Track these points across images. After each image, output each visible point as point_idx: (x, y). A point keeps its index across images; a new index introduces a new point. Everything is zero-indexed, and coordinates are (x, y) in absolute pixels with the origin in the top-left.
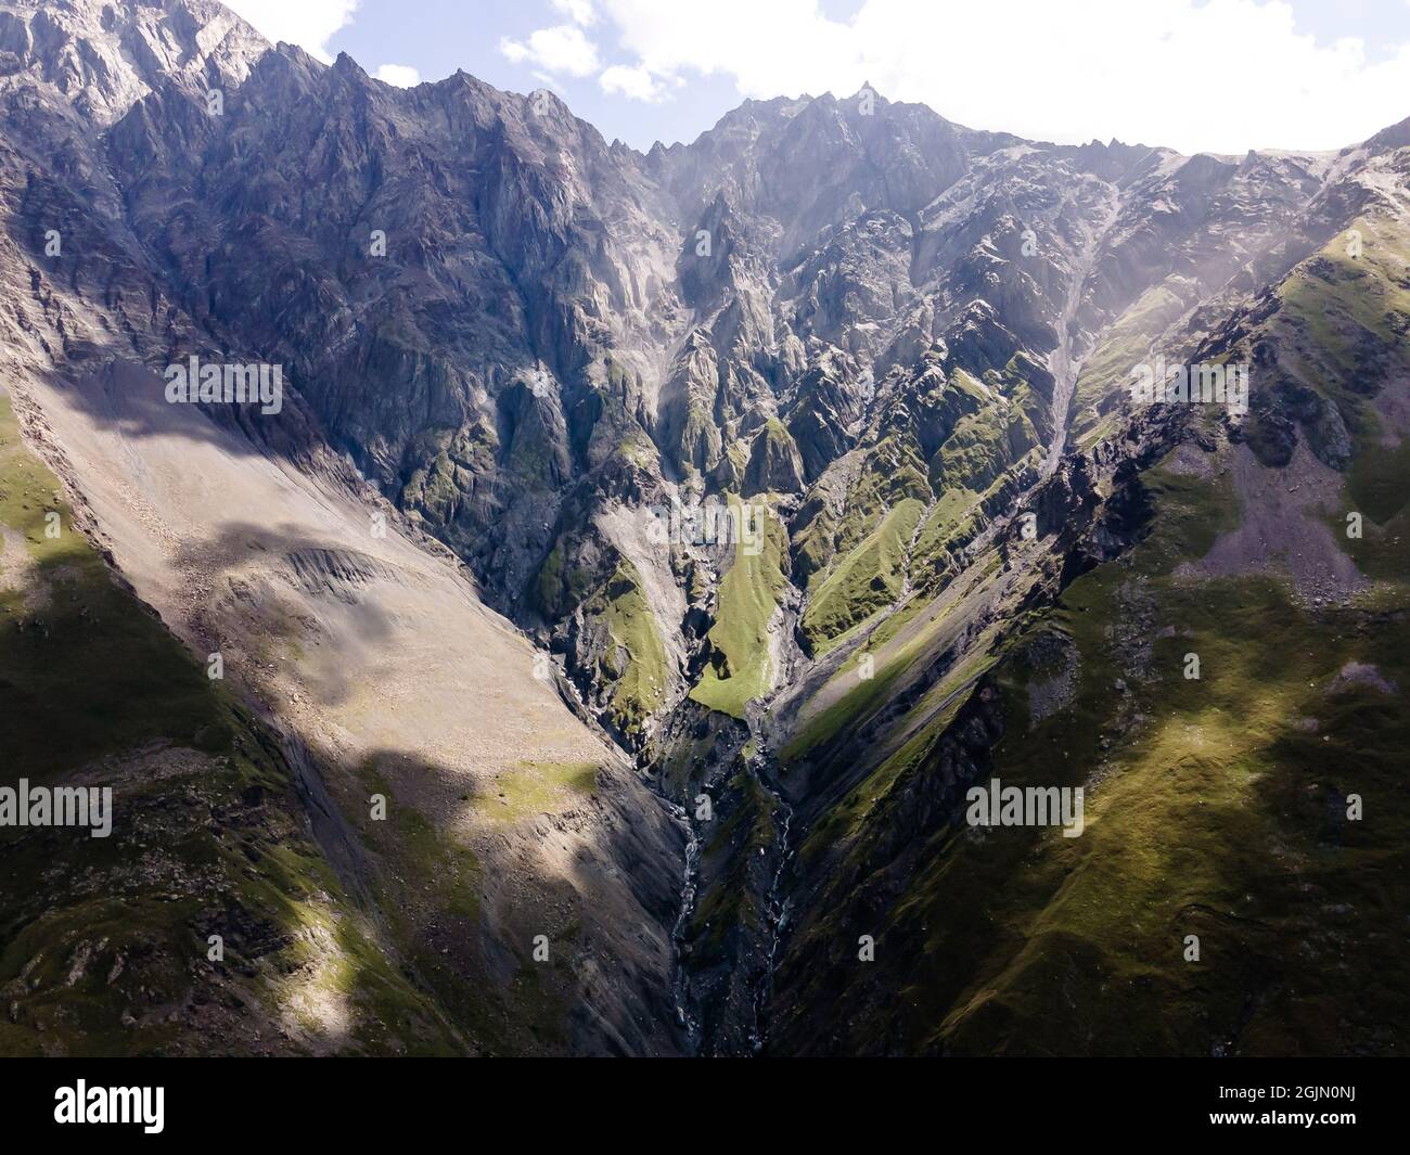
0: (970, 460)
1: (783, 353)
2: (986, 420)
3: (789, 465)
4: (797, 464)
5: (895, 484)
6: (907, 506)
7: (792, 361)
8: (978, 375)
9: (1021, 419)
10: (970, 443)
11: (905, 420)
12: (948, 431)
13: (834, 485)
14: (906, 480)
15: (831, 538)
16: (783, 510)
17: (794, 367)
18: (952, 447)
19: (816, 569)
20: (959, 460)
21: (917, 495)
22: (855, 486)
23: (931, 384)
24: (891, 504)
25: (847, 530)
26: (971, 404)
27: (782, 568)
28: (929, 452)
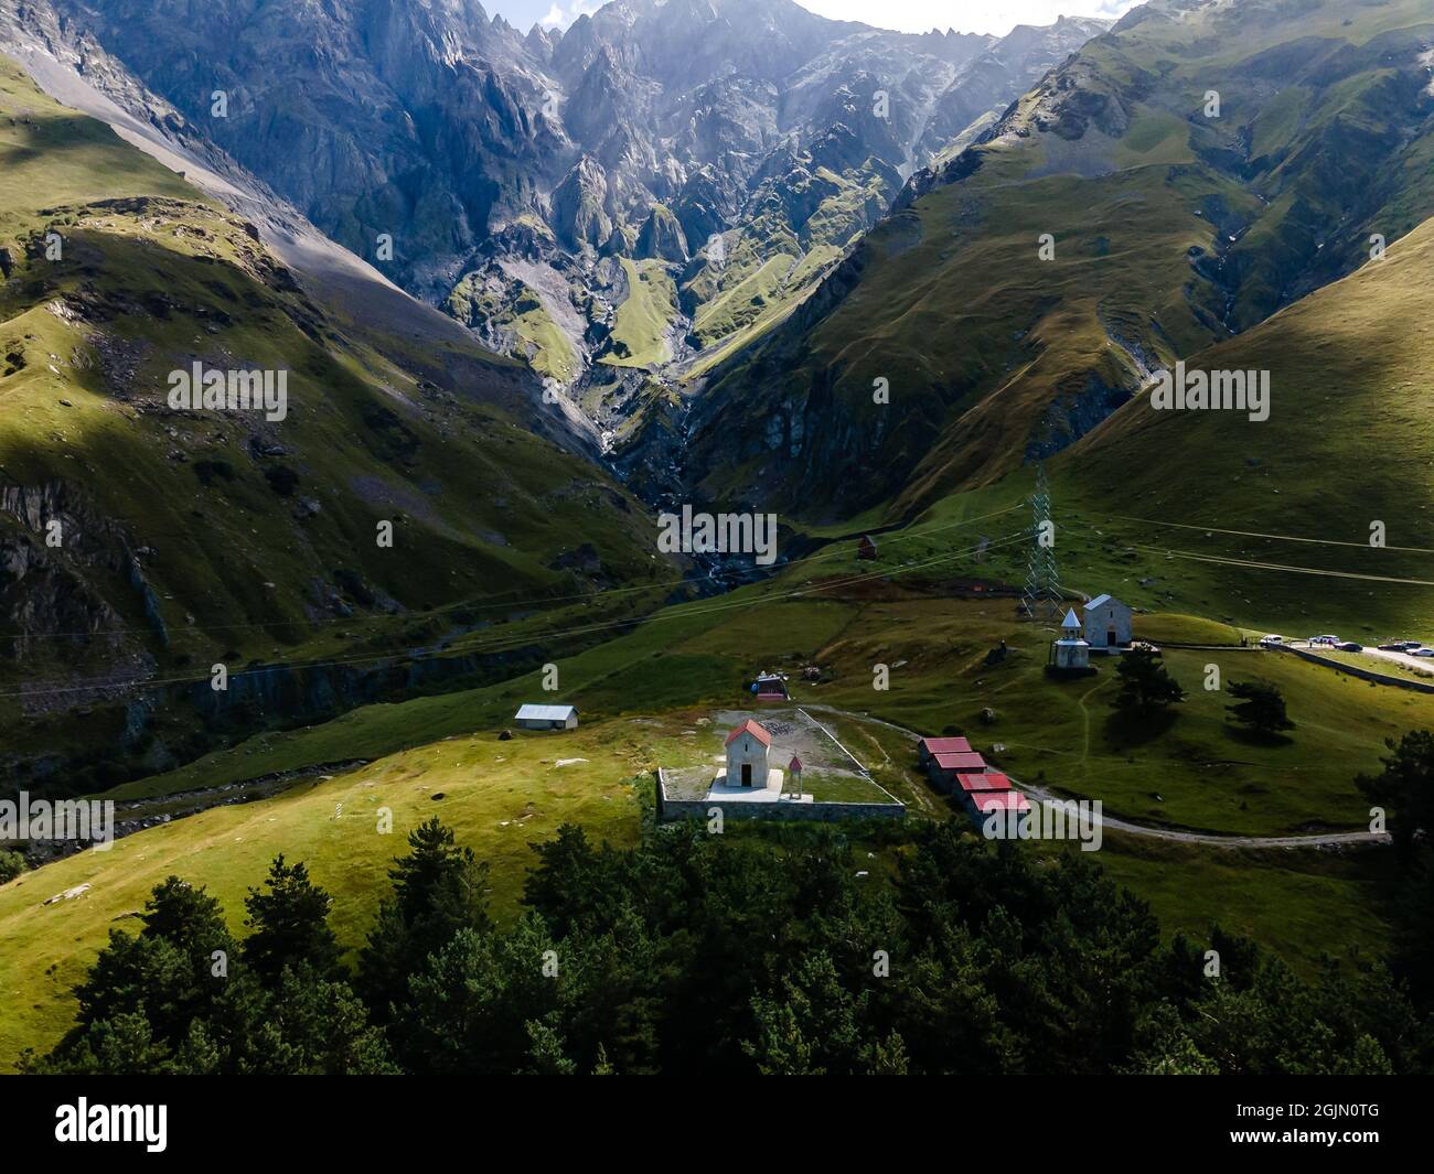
0: (833, 225)
1: (665, 169)
2: (846, 199)
3: (674, 239)
4: (682, 240)
5: (769, 245)
6: (780, 260)
7: (674, 176)
8: (839, 172)
9: (875, 196)
10: (833, 214)
11: (777, 204)
12: (814, 208)
13: (715, 249)
14: (778, 241)
15: (715, 283)
16: (670, 273)
17: (675, 180)
18: (818, 217)
19: (702, 302)
20: (824, 226)
21: (788, 251)
22: (734, 251)
23: (800, 177)
24: (766, 258)
25: (730, 277)
26: (834, 190)
27: (672, 303)
28: (799, 225)
